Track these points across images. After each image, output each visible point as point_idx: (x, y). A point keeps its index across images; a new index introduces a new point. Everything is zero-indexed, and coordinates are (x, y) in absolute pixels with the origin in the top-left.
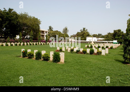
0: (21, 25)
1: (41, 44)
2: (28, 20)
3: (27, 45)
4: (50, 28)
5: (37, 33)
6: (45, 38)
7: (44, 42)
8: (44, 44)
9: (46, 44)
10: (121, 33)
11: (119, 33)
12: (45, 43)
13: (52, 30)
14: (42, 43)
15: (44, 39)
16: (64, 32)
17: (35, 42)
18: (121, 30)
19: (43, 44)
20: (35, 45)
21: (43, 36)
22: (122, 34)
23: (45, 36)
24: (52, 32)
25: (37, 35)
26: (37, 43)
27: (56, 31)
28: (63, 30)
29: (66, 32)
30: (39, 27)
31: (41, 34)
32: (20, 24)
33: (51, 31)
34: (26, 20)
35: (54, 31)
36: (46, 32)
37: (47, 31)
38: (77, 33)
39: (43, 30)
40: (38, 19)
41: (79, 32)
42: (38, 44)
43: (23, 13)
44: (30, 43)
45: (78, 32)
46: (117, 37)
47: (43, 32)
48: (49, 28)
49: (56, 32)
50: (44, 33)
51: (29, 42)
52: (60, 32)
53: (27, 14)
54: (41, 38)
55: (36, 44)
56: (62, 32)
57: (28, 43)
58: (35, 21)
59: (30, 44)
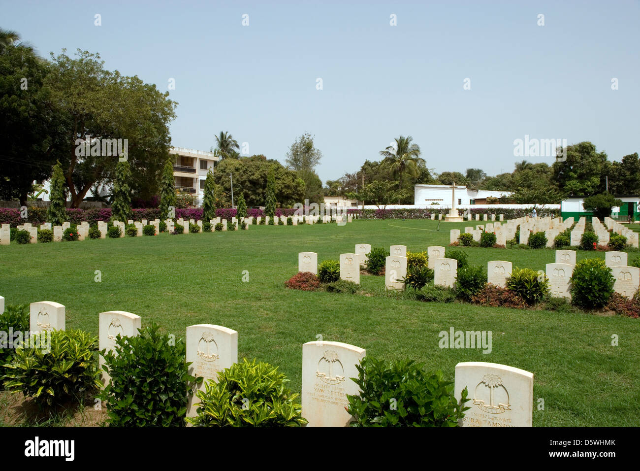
0: (64, 123)
1: (179, 230)
2: (100, 95)
3: (94, 234)
4: (225, 144)
5: (152, 168)
6: (200, 195)
7: (196, 215)
8: (194, 230)
9: (207, 228)
10: (595, 162)
11: (584, 162)
12: (200, 223)
13: (236, 156)
14: (181, 222)
15: (191, 202)
16: (296, 160)
17: (144, 217)
18: (592, 148)
19: (186, 230)
20: (140, 233)
21: (187, 183)
22: (599, 167)
23: (197, 186)
24: (236, 163)
25: (152, 181)
26: (156, 223)
27: (254, 159)
28: (290, 152)
29: (307, 164)
30: (164, 137)
31: (177, 174)
32: (54, 117)
33: (229, 160)
34: (90, 94)
35: (246, 160)
36: (204, 164)
37: (211, 157)
38: (364, 169)
39: (185, 152)
40: (157, 93)
41: (372, 161)
42: (157, 229)
43: (73, 57)
44: (116, 223)
45: (368, 163)
46: (573, 184)
47: (186, 162)
48: (216, 145)
49: (259, 163)
50: (194, 171)
51: (106, 219)
52: (276, 162)
53: (94, 59)
54: (179, 195)
55: (149, 231)
56: (284, 164)
57: (102, 227)
58: (139, 103)
59: (114, 233)
